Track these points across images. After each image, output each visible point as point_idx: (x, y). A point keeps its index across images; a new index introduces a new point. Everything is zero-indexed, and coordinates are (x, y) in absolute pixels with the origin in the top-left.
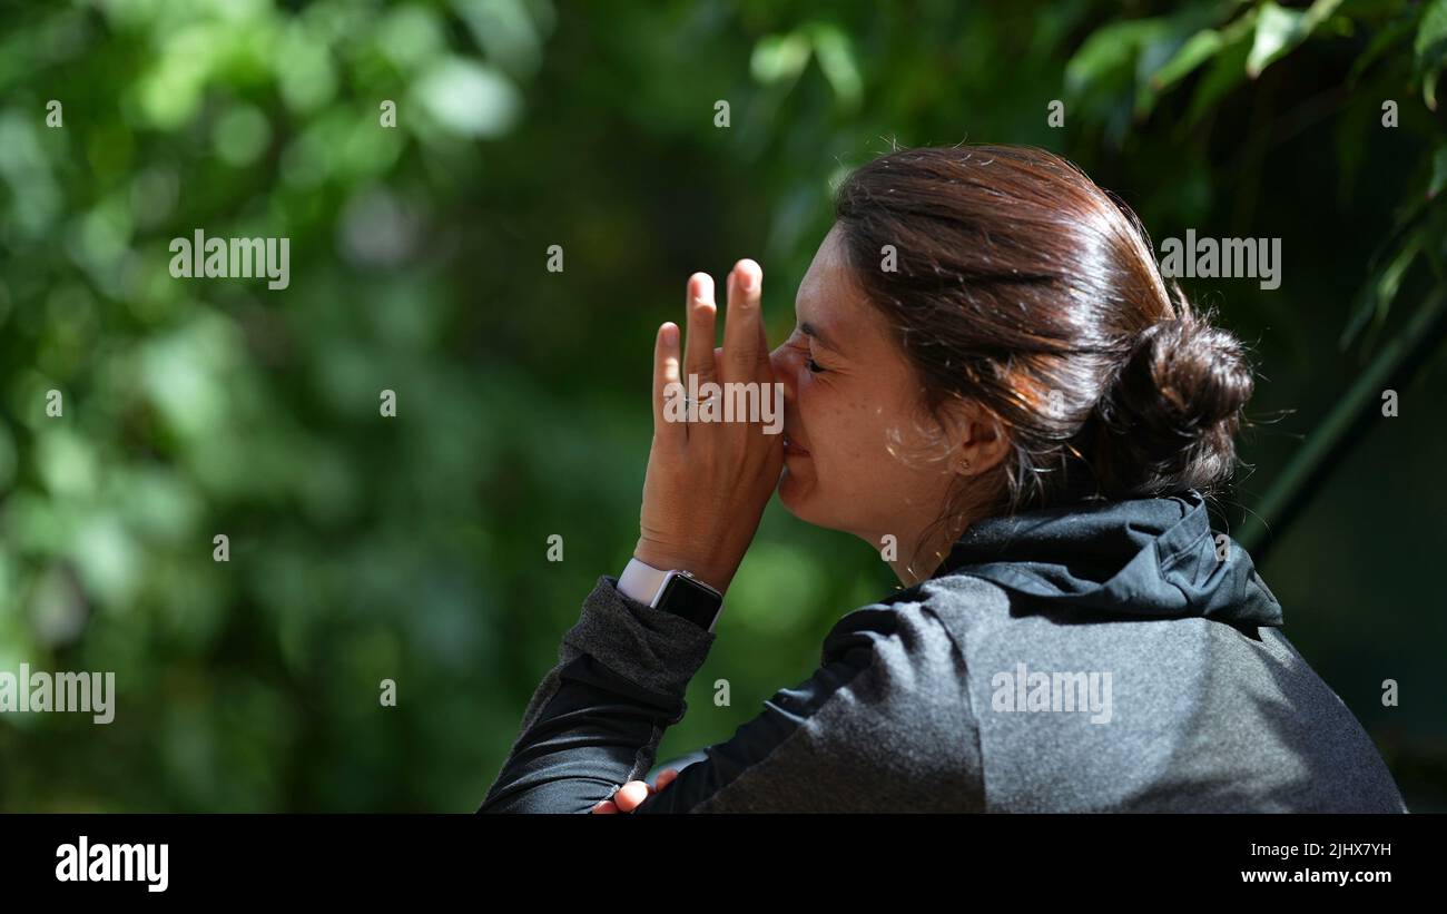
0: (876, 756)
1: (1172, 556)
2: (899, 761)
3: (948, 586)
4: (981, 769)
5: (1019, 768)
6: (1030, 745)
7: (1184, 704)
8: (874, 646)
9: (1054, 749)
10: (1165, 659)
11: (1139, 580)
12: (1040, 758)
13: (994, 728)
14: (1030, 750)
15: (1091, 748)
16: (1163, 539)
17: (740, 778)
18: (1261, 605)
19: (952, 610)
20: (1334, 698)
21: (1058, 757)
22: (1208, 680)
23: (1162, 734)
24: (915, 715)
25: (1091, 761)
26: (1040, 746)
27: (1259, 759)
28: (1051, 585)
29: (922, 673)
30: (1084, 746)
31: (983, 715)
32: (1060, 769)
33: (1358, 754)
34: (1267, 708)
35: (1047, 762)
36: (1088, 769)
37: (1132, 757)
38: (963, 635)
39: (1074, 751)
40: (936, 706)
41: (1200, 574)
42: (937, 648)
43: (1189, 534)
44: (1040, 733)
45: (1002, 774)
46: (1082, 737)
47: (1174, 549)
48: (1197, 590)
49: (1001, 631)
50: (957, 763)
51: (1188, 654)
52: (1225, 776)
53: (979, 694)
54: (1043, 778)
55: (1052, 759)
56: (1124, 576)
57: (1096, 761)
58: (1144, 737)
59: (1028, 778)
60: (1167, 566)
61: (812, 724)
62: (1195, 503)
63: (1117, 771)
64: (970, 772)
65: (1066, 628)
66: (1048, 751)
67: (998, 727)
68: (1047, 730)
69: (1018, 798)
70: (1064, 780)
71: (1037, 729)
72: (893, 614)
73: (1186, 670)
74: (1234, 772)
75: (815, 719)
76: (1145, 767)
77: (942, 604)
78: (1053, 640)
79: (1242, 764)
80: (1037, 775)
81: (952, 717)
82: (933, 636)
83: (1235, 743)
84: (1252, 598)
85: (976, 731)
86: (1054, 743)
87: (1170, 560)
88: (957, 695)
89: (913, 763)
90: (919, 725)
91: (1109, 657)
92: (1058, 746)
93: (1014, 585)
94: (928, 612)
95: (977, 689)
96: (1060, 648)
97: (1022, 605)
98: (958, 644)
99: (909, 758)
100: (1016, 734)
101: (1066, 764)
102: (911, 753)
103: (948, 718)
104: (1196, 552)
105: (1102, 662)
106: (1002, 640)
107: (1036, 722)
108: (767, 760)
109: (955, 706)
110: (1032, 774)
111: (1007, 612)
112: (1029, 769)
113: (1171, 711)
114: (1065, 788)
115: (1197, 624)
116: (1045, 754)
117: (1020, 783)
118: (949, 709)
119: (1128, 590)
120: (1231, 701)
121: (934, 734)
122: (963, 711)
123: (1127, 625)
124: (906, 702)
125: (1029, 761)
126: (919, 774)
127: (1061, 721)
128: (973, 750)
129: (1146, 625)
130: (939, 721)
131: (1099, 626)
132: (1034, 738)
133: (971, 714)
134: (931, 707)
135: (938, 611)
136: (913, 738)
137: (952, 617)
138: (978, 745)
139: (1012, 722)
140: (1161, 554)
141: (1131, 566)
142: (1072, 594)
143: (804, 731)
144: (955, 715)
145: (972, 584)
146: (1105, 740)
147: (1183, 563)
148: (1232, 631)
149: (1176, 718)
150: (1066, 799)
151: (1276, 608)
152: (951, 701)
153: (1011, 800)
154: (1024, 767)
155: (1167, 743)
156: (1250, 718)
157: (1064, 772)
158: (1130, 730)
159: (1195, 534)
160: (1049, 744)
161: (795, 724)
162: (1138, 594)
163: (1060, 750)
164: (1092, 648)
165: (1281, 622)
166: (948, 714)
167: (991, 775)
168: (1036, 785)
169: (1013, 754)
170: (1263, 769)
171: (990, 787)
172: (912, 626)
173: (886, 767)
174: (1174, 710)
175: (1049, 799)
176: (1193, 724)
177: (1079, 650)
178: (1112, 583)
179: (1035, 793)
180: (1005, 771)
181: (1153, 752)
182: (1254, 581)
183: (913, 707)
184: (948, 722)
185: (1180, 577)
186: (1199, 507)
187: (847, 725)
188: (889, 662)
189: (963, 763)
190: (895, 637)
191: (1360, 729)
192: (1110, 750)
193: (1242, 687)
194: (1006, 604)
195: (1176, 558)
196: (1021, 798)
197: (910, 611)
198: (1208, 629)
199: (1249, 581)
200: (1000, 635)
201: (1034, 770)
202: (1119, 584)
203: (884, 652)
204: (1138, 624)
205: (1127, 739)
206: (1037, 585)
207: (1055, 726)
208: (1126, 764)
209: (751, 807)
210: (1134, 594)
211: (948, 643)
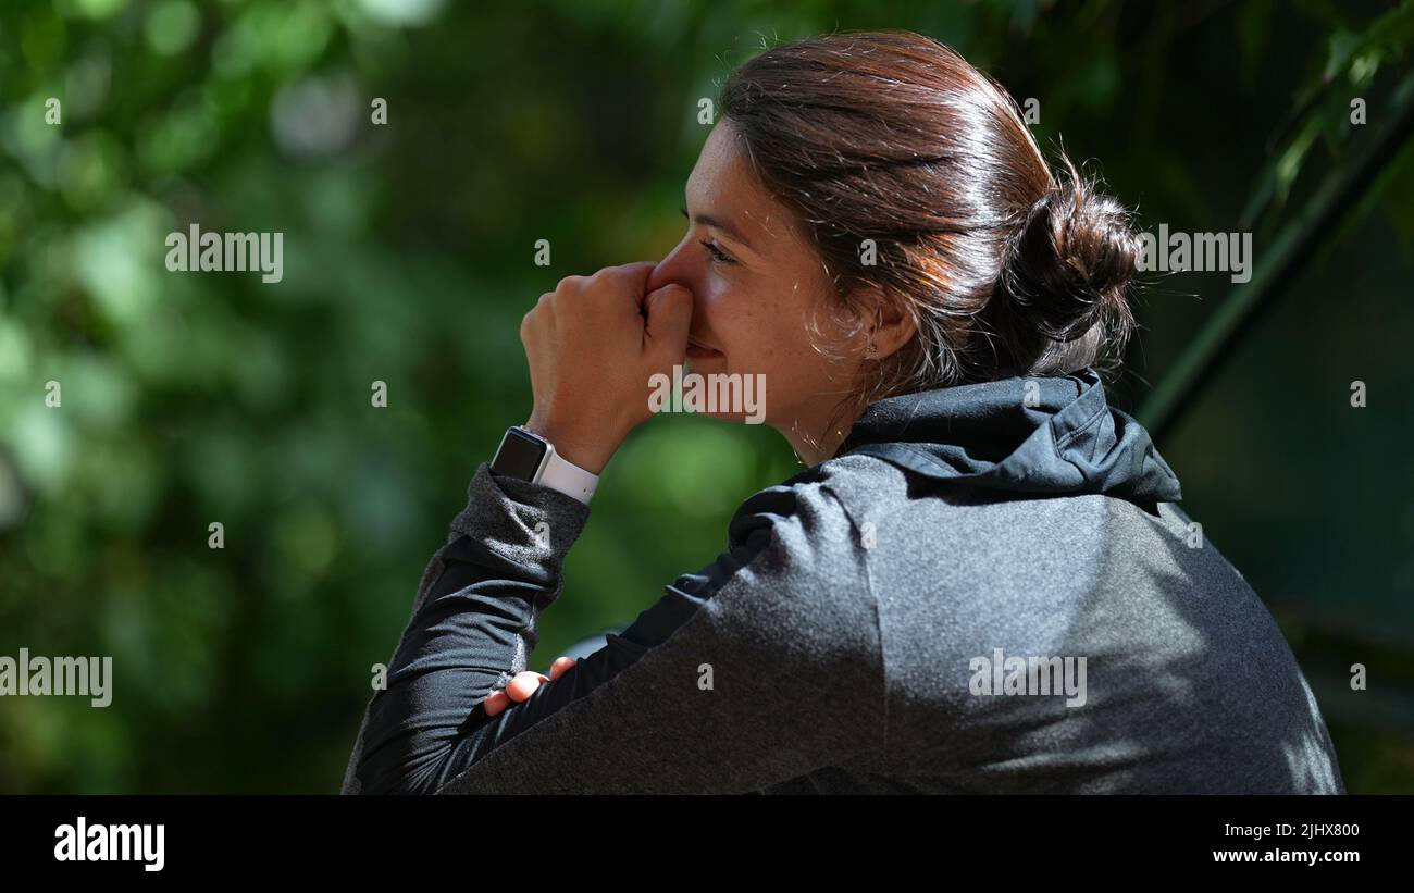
0: (776, 634)
1: (1068, 434)
2: (799, 640)
3: (847, 466)
4: (880, 647)
5: (917, 645)
6: (929, 622)
7: (1082, 581)
8: (774, 527)
9: (951, 626)
10: (1063, 536)
11: (1034, 458)
12: (938, 635)
13: (892, 606)
14: (928, 627)
15: (987, 625)
16: (1058, 418)
17: (641, 660)
18: (1159, 481)
19: (851, 490)
20: (1233, 572)
21: (956, 634)
22: (1106, 554)
23: (1059, 610)
24: (814, 593)
25: (987, 637)
26: (937, 624)
27: (1156, 633)
28: (948, 466)
29: (821, 552)
30: (982, 623)
31: (881, 594)
32: (958, 646)
33: (1254, 628)
34: (1164, 583)
35: (945, 638)
36: (985, 645)
37: (1029, 633)
38: (861, 516)
39: (971, 627)
40: (835, 586)
41: (1097, 451)
42: (836, 529)
43: (1086, 413)
44: (938, 611)
45: (901, 651)
46: (978, 613)
47: (1070, 428)
48: (1094, 467)
49: (899, 512)
50: (855, 641)
51: (1087, 530)
52: (1122, 649)
53: (876, 574)
54: (940, 654)
55: (950, 636)
56: (1021, 455)
57: (993, 638)
58: (1041, 613)
59: (926, 655)
60: (1064, 444)
61: (712, 606)
62: (1092, 381)
63: (1015, 646)
64: (869, 649)
65: (963, 509)
66: (945, 628)
67: (896, 605)
68: (945, 607)
69: (916, 674)
70: (962, 656)
71: (935, 607)
72: (792, 495)
73: (1083, 545)
74: (1129, 644)
75: (715, 600)
76: (1041, 642)
77: (841, 485)
78: (950, 521)
79: (1138, 638)
80: (936, 651)
81: (851, 596)
82: (831, 516)
83: (1132, 616)
84: (1150, 474)
85: (875, 609)
86: (951, 620)
87: (1066, 439)
88: (855, 575)
89: (812, 642)
90: (818, 604)
91: (1004, 537)
92: (955, 623)
93: (913, 467)
94: (827, 492)
95: (874, 568)
96: (957, 528)
97: (920, 486)
98: (857, 525)
99: (808, 636)
100: (914, 612)
101: (964, 640)
102: (811, 631)
103: (847, 597)
104: (1092, 430)
105: (998, 542)
106: (899, 521)
107: (933, 600)
108: (668, 641)
109: (853, 585)
110: (930, 650)
111: (905, 493)
112: (926, 646)
113: (1067, 587)
114: (962, 664)
115: (1096, 501)
116: (944, 631)
117: (918, 660)
118: (848, 588)
119: (1025, 469)
120: (1129, 576)
121: (833, 613)
122: (863, 591)
123: (1025, 504)
124: (805, 581)
125: (927, 638)
126: (818, 652)
127: (958, 599)
128: (872, 628)
129: (1044, 502)
130: (838, 600)
131: (996, 505)
132: (931, 615)
133: (870, 593)
134: (830, 586)
135: (837, 491)
136: (812, 617)
137: (851, 498)
138: (877, 623)
139: (911, 601)
140: (1056, 432)
141: (1025, 445)
142: (969, 475)
143: (705, 612)
144: (855, 593)
145: (871, 464)
146: (1001, 617)
147: (1080, 440)
148: (1132, 506)
149: (1072, 594)
150: (964, 675)
151: (1175, 483)
152: (850, 580)
153: (909, 676)
154: (922, 644)
155: (1063, 618)
156: (1148, 592)
157: (961, 648)
158: (1026, 606)
159: (1091, 413)
160: (946, 622)
161: (696, 606)
162: (1034, 471)
163: (957, 627)
164: (989, 528)
165: (1179, 497)
166: (846, 592)
167: (890, 653)
168: (934, 662)
169: (911, 631)
170: (1159, 643)
171: (889, 664)
172: (812, 507)
173: (787, 646)
174: (1071, 586)
175: (947, 675)
176: (1091, 599)
177: (976, 530)
178: (1007, 463)
179: (933, 670)
180: (904, 648)
181: (1050, 628)
182: (1152, 457)
183: (812, 587)
184: (847, 601)
185: (1077, 455)
186: (1096, 385)
187: (747, 605)
188: (788, 543)
189: (862, 640)
190: (794, 518)
191: (1259, 603)
192: (1007, 626)
193: (1141, 563)
194: (904, 486)
195: (1072, 436)
196: (920, 675)
197: (809, 492)
198: (1107, 506)
199: (1147, 457)
200: (898, 515)
201: (932, 647)
202: (1014, 463)
203: (784, 533)
204: (1035, 502)
205: (1023, 615)
206: (935, 466)
207: (952, 604)
208: (1022, 640)
209: (653, 687)
210: (1030, 472)
211: (846, 523)
